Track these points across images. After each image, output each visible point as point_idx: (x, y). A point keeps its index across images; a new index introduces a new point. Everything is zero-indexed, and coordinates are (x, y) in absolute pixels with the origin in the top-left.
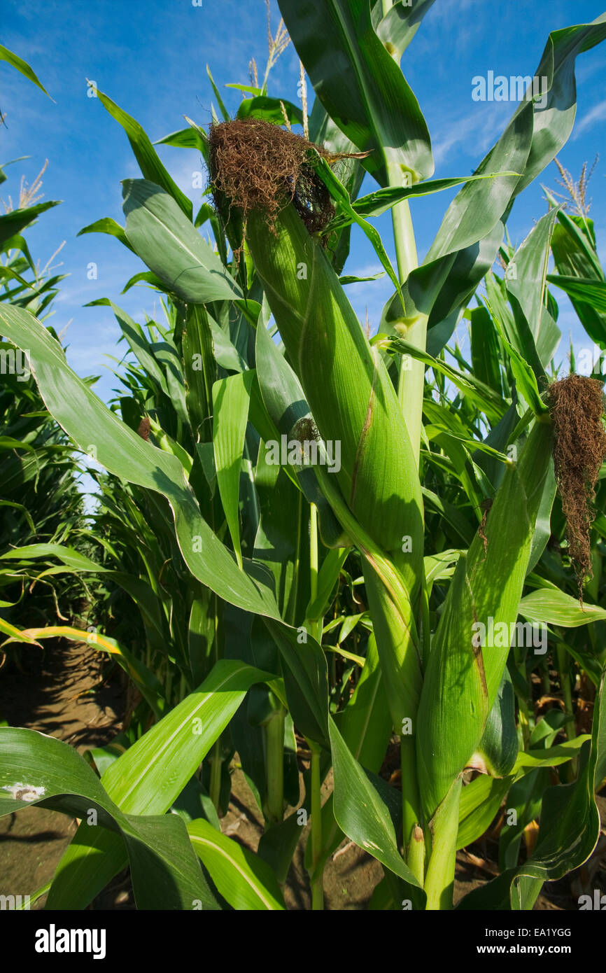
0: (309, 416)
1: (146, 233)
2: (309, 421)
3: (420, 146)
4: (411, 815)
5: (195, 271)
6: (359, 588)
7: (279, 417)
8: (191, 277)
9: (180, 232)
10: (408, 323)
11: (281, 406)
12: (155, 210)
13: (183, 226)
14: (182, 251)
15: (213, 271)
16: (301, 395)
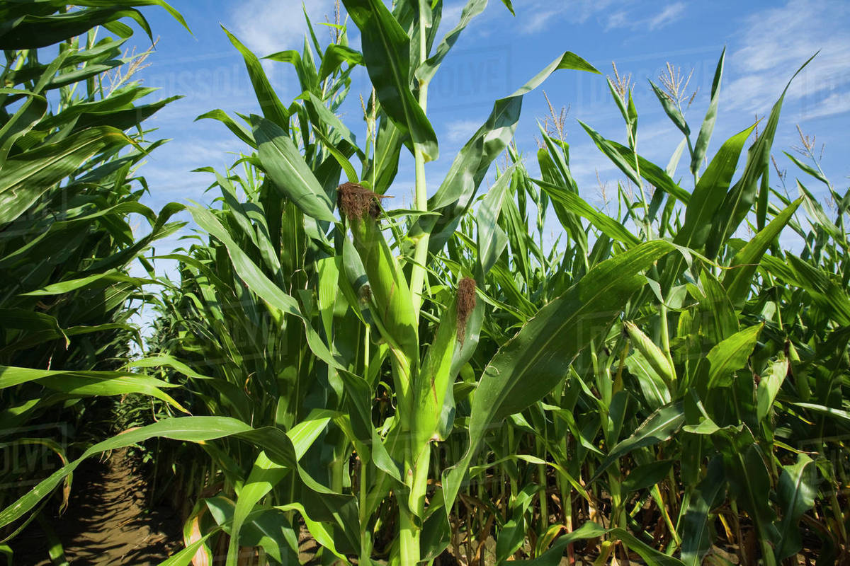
0: (368, 283)
1: (275, 164)
2: (368, 286)
3: (432, 144)
4: (407, 465)
5: (309, 196)
6: (394, 398)
7: (354, 282)
8: (306, 200)
9: (296, 165)
10: (419, 238)
11: (354, 277)
12: (279, 145)
13: (298, 161)
14: (298, 179)
15: (318, 196)
16: (364, 273)
